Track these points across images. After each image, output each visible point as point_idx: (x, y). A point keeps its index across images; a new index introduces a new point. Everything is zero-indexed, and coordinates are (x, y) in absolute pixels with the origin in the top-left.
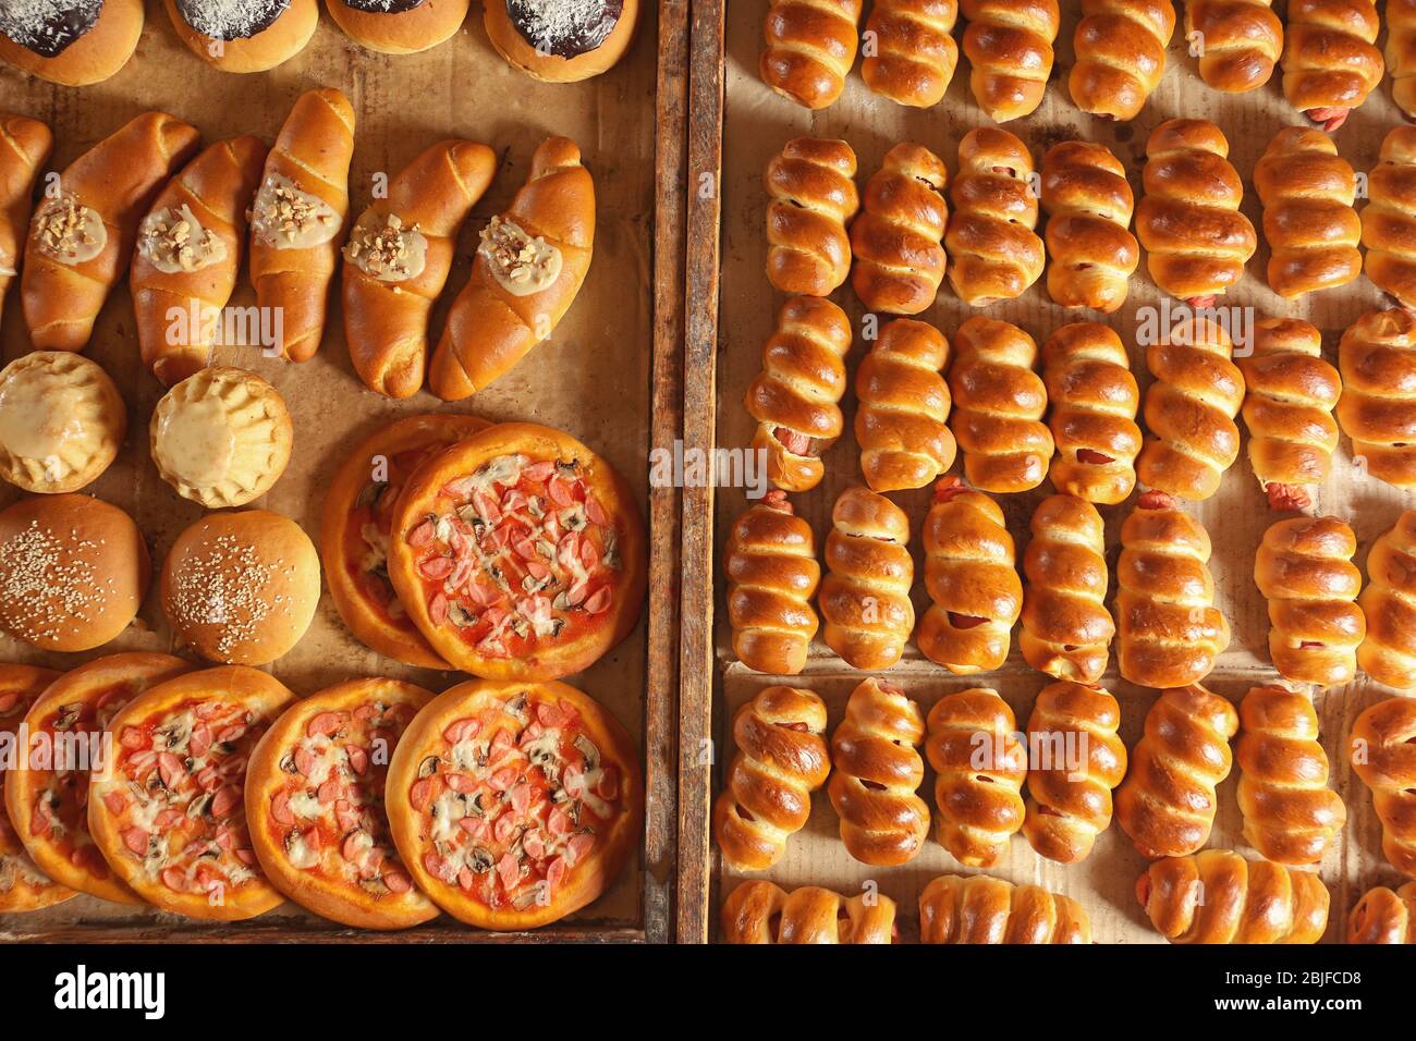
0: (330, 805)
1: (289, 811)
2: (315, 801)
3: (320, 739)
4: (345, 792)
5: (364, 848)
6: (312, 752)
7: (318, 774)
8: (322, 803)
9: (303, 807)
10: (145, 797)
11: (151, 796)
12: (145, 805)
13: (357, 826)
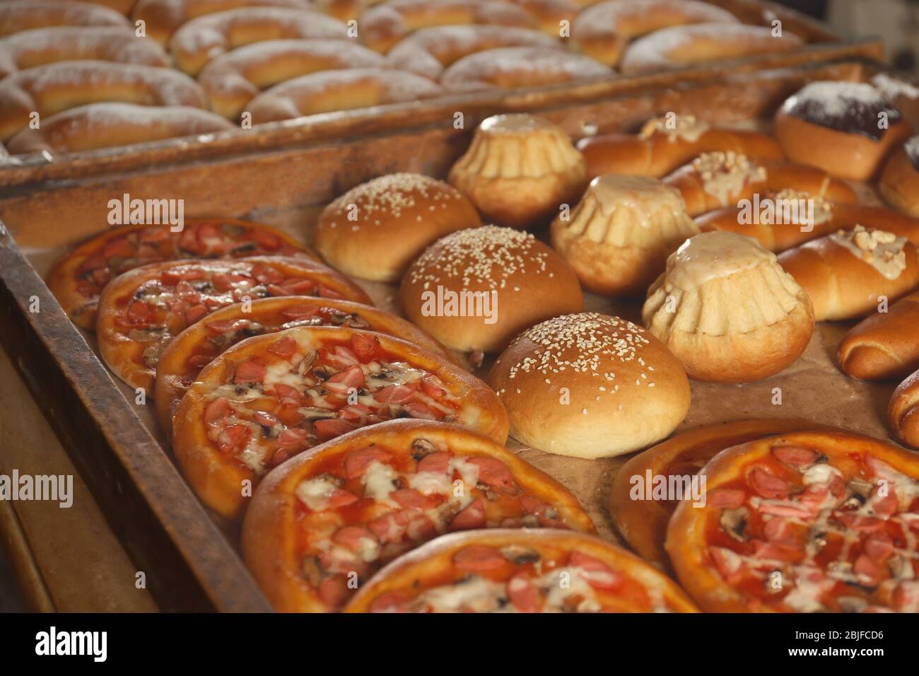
0: (394, 505)
1: (364, 466)
2: (392, 489)
3: (471, 472)
4: (418, 517)
5: (358, 553)
6: (450, 470)
7: (427, 482)
8: (392, 495)
9: (379, 479)
10: (302, 369)
11: (305, 376)
12: (294, 372)
13: (383, 539)
